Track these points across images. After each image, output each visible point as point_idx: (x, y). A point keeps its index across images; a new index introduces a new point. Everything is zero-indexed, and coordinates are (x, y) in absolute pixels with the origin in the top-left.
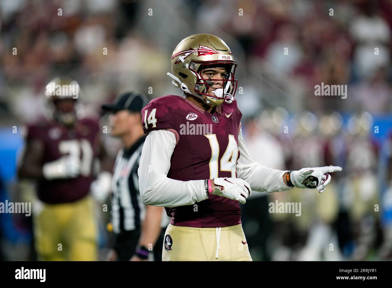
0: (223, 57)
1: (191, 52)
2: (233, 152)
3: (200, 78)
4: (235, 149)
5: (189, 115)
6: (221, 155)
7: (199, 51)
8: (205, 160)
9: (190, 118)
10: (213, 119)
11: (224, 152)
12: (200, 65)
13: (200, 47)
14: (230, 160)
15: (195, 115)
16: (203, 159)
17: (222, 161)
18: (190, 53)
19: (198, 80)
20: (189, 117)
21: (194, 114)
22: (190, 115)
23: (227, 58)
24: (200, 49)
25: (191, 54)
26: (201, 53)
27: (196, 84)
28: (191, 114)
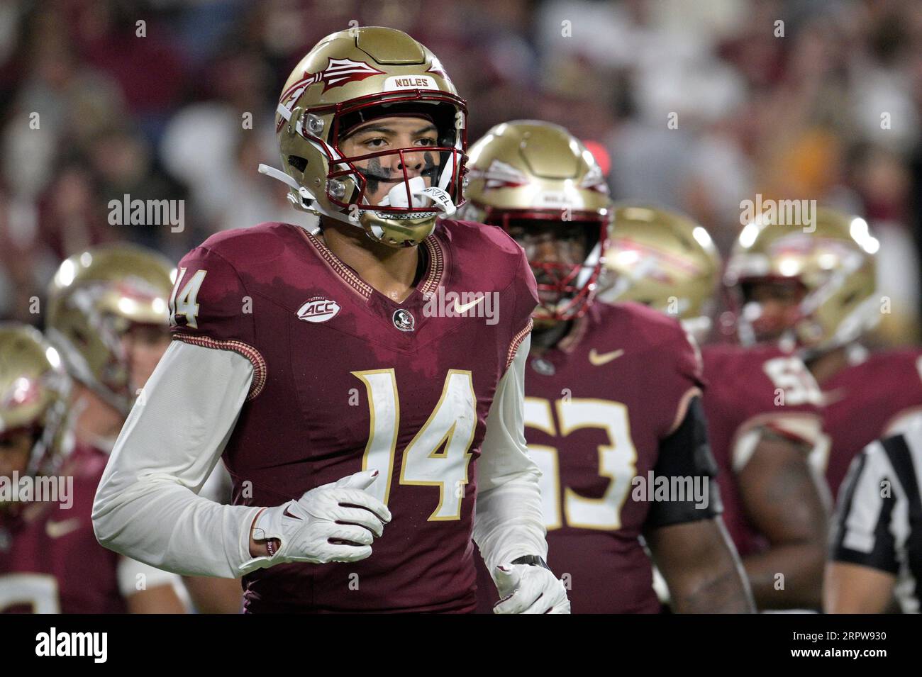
0: (398, 83)
1: (304, 85)
2: (455, 423)
3: (336, 157)
4: (462, 417)
5: (307, 306)
6: (404, 435)
7: (326, 75)
8: (347, 447)
9: (310, 314)
10: (397, 318)
11: (419, 427)
12: (332, 116)
13: (331, 65)
14: (441, 450)
15: (329, 307)
16: (341, 445)
17: (410, 454)
18: (304, 88)
19: (333, 164)
20: (308, 311)
21: (327, 301)
22: (313, 307)
23: (414, 82)
24: (330, 68)
25: (305, 90)
26: (331, 82)
27: (330, 177)
28: (315, 304)
